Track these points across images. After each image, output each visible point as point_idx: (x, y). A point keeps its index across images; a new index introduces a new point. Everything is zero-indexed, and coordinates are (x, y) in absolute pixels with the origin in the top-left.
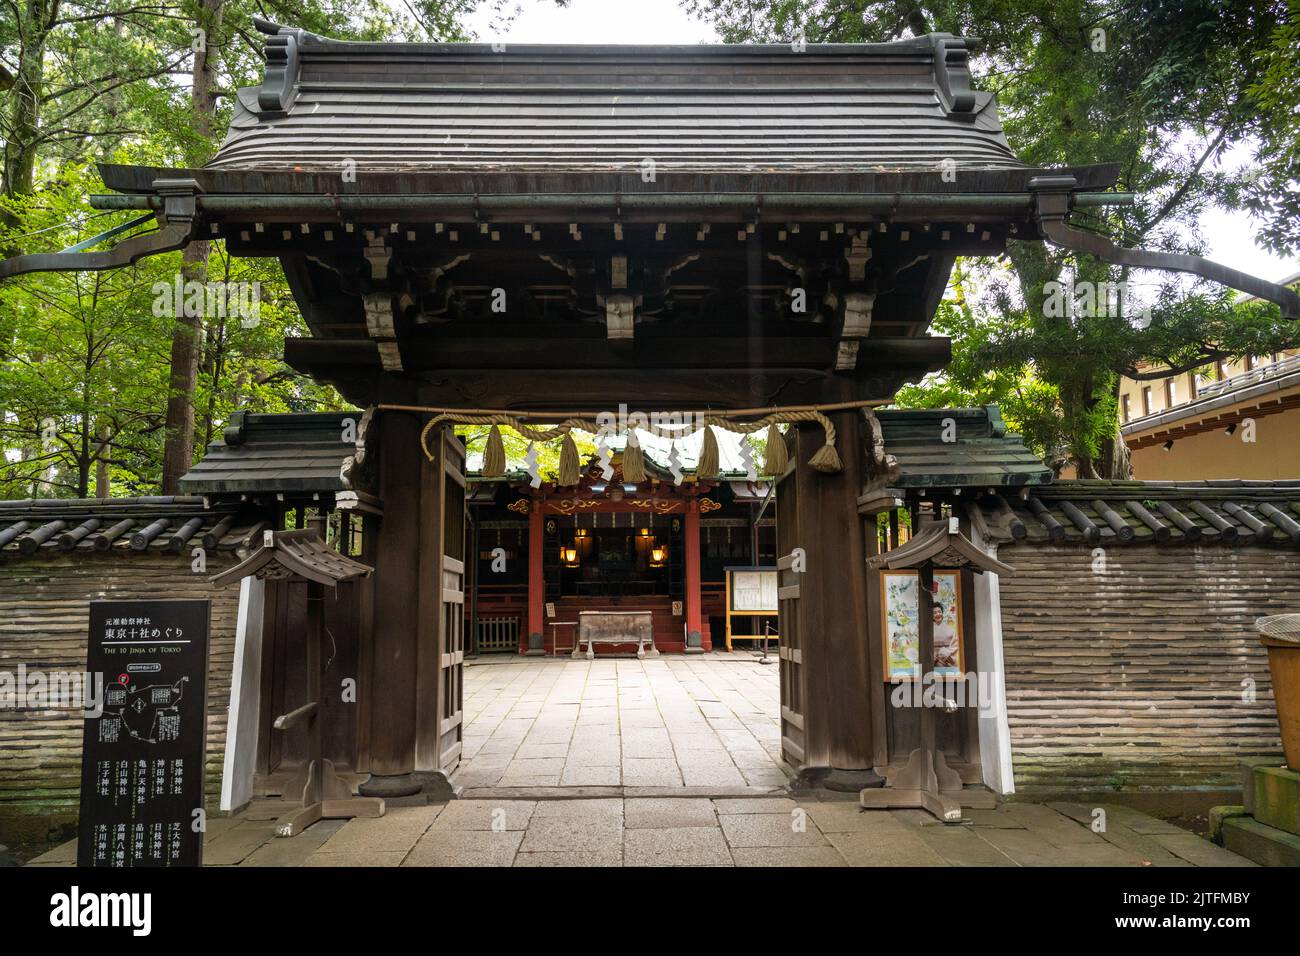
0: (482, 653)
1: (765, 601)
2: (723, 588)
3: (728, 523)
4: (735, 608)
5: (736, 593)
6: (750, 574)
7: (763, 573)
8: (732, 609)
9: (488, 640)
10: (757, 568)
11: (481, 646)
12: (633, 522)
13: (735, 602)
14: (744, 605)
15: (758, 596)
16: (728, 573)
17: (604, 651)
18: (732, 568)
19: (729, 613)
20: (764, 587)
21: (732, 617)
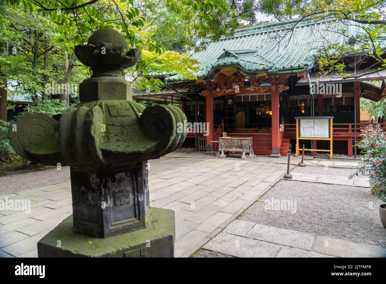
0: (201, 150)
1: (316, 133)
2: (295, 127)
3: (299, 97)
4: (301, 136)
5: (301, 129)
6: (309, 120)
7: (315, 120)
8: (299, 136)
9: (203, 146)
10: (314, 117)
11: (201, 148)
12: (265, 99)
13: (301, 134)
14: (305, 135)
15: (313, 131)
16: (297, 120)
17: (228, 154)
18: (299, 118)
19: (298, 139)
20: (316, 126)
21: (299, 140)
